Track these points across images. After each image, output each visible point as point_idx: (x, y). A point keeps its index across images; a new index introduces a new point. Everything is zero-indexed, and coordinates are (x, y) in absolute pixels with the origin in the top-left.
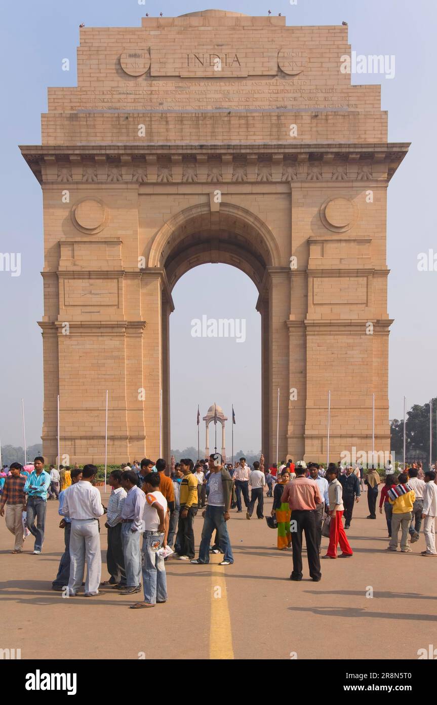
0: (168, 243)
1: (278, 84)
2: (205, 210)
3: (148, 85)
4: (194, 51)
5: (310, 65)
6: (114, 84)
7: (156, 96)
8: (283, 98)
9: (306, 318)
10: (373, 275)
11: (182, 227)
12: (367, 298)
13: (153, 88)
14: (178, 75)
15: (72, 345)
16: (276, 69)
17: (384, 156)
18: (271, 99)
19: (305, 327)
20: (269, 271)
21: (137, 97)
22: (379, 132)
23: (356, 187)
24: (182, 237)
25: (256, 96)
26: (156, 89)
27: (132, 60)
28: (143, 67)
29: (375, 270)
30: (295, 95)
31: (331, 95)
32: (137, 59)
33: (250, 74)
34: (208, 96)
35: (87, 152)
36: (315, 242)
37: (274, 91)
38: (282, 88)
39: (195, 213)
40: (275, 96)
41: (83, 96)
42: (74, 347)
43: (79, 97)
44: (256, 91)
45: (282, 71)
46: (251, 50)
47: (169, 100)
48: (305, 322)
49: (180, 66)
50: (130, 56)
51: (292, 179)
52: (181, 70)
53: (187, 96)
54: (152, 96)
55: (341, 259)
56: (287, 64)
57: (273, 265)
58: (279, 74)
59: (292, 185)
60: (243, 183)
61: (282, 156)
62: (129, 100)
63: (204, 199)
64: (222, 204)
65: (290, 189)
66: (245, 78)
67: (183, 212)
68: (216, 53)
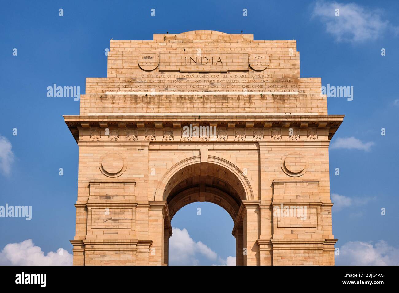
0: (170, 184)
1: (249, 76)
2: (197, 161)
3: (157, 76)
4: (190, 55)
5: (271, 64)
6: (133, 76)
7: (163, 84)
8: (252, 86)
9: (272, 238)
10: (321, 207)
11: (180, 173)
12: (317, 223)
13: (161, 79)
14: (179, 70)
15: (95, 258)
16: (247, 66)
17: (326, 124)
18: (244, 86)
19: (272, 245)
20: (244, 204)
21: (150, 84)
24: (180, 181)
25: (233, 84)
26: (163, 79)
27: (147, 60)
28: (154, 65)
29: (322, 204)
30: (261, 84)
31: (287, 84)
32: (150, 60)
33: (229, 70)
34: (199, 84)
35: (112, 120)
36: (278, 183)
37: (246, 81)
38: (252, 79)
39: (191, 162)
40: (248, 84)
41: (111, 84)
42: (97, 259)
43: (108, 84)
44: (234, 81)
45: (252, 68)
46: (230, 55)
47: (171, 86)
48: (272, 240)
49: (180, 64)
50: (145, 58)
51: (260, 140)
52: (181, 67)
53: (185, 84)
54: (160, 84)
55: (297, 196)
56: (255, 64)
57: (247, 200)
58: (250, 70)
59: (261, 144)
60: (225, 142)
61: (252, 124)
62: (144, 87)
63: (197, 153)
64: (209, 157)
65: (259, 146)
66: (226, 72)
67: (181, 162)
68: (205, 55)
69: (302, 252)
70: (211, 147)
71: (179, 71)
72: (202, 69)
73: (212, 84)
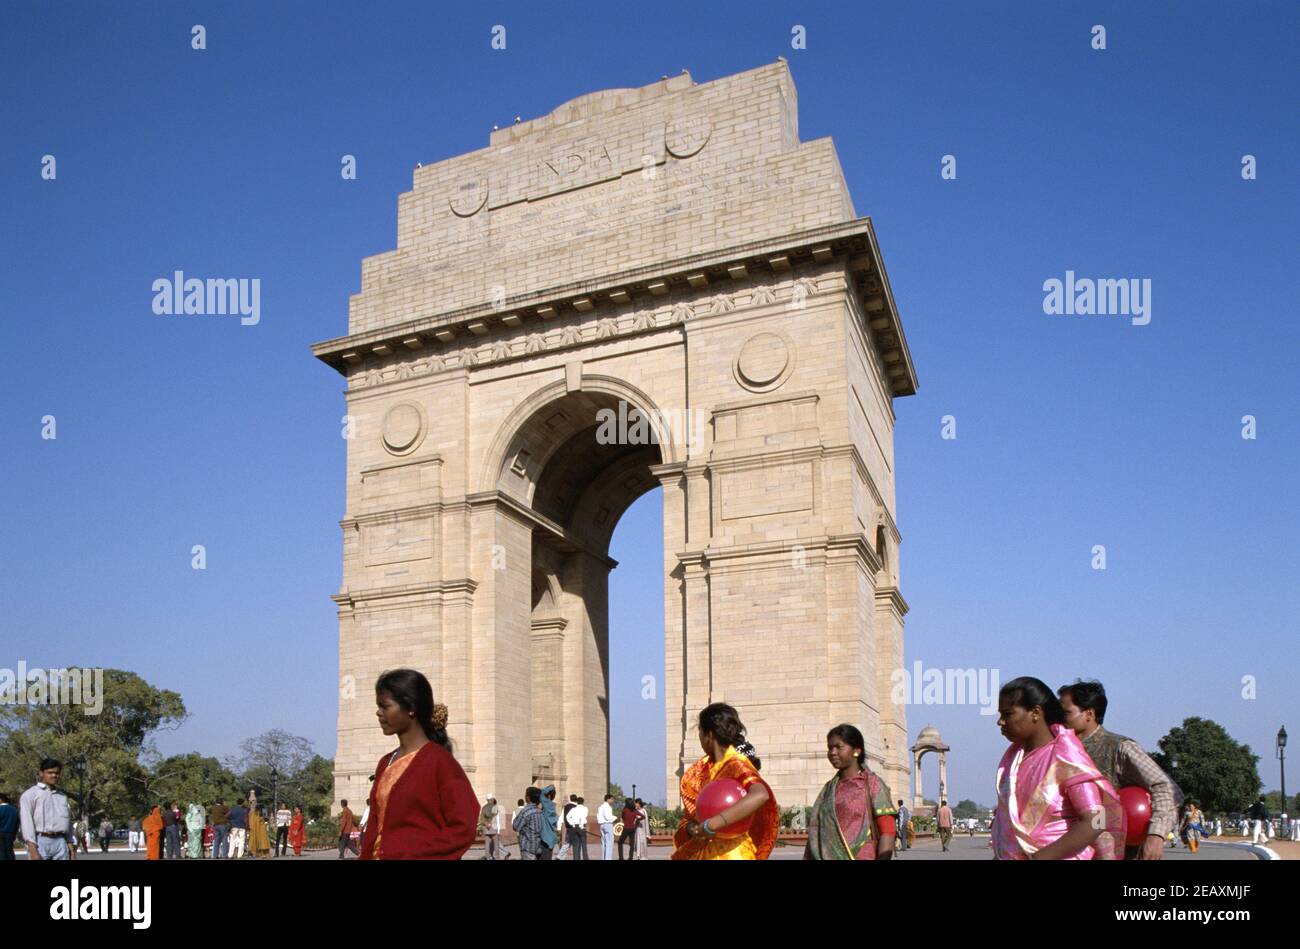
1: (668, 175)
2: (560, 392)
3: (485, 223)
4: (546, 158)
5: (715, 134)
6: (442, 234)
7: (496, 237)
8: (672, 195)
9: (709, 546)
10: (822, 457)
12: (813, 498)
13: (492, 226)
14: (524, 198)
16: (662, 152)
17: (829, 249)
18: (657, 201)
19: (708, 563)
20: (655, 473)
21: (471, 243)
22: (827, 213)
23: (792, 311)
25: (634, 202)
26: (496, 225)
27: (466, 193)
28: (478, 199)
29: (824, 449)
30: (694, 186)
31: (750, 172)
32: (471, 191)
33: (625, 171)
34: (567, 218)
36: (724, 412)
37: (662, 187)
38: (674, 179)
39: (547, 398)
40: (665, 193)
41: (404, 261)
43: (398, 262)
44: (635, 194)
45: (672, 155)
46: (626, 135)
47: (512, 238)
48: (709, 552)
49: (527, 184)
50: (463, 188)
51: (687, 318)
52: (529, 190)
53: (538, 226)
54: (491, 238)
55: (766, 437)
56: (678, 142)
57: (664, 463)
58: (669, 159)
59: (688, 327)
60: (611, 339)
61: (662, 284)
62: (462, 251)
63: (559, 375)
64: (585, 378)
65: (685, 334)
66: (619, 178)
67: (529, 400)
68: (576, 152)
69: (775, 572)
70: (589, 353)
71: (526, 200)
72: (570, 184)
73: (590, 212)
